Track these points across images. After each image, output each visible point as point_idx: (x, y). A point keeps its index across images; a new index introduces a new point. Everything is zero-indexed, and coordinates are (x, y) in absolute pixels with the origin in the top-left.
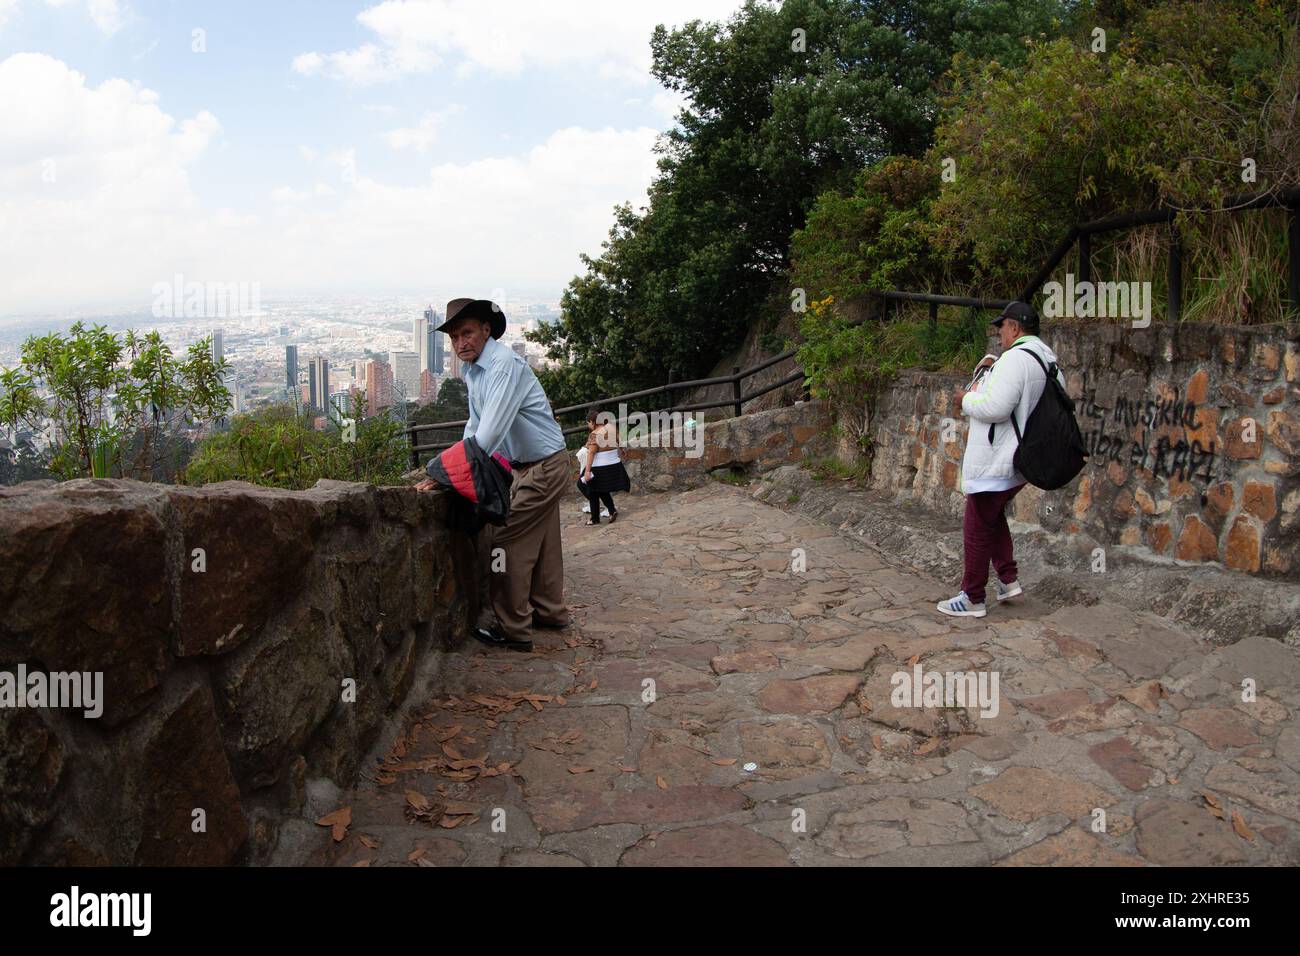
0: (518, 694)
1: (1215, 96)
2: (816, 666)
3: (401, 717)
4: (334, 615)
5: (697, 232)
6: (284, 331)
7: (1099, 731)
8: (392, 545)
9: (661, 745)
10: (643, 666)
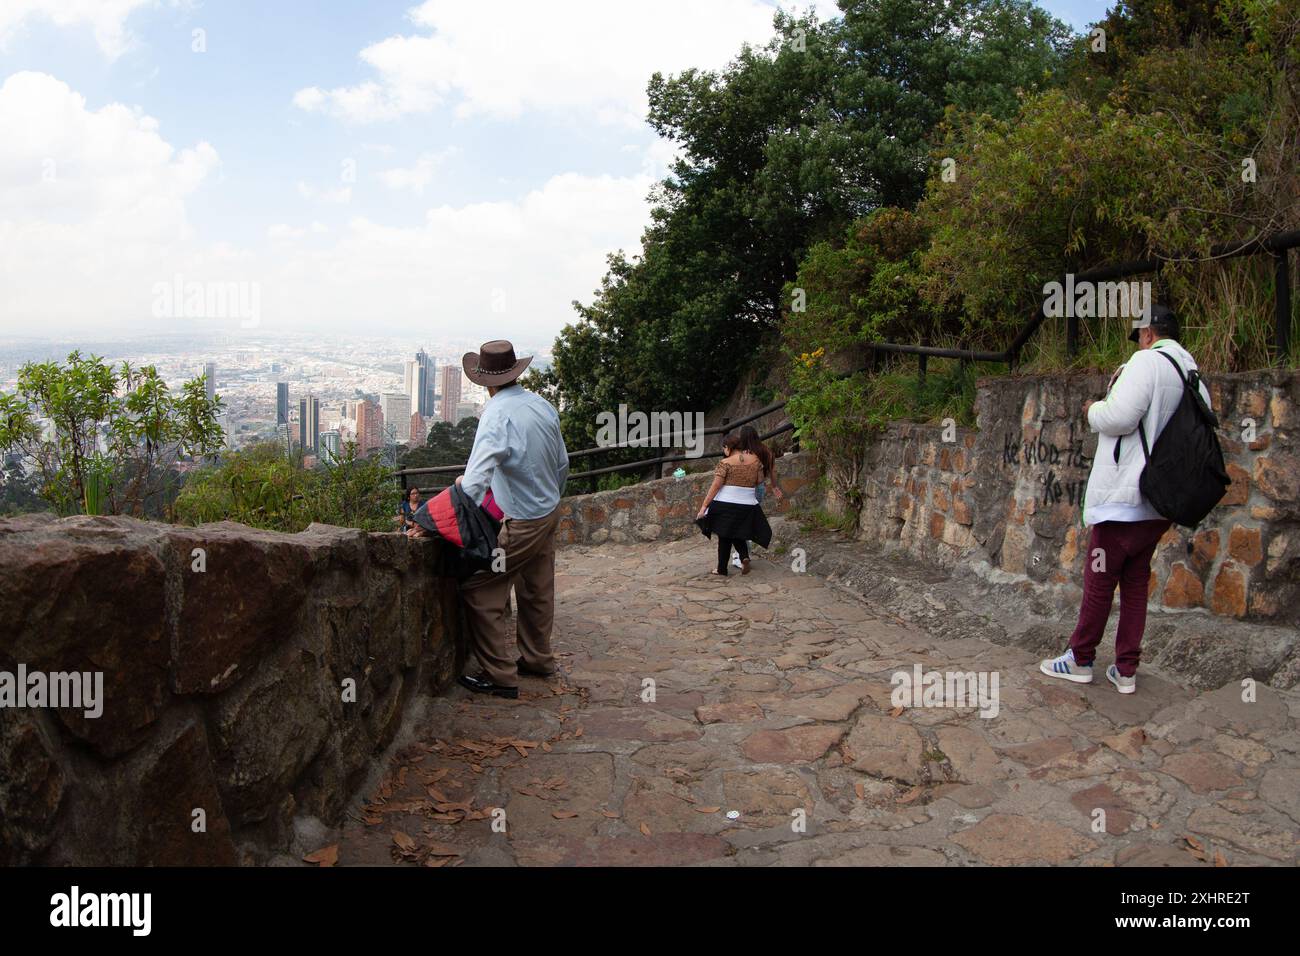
0: (503, 740)
1: (1204, 145)
2: (800, 717)
3: (388, 758)
4: (324, 658)
5: (689, 282)
6: (276, 368)
7: (1081, 778)
8: (382, 591)
9: (645, 792)
10: (628, 715)
